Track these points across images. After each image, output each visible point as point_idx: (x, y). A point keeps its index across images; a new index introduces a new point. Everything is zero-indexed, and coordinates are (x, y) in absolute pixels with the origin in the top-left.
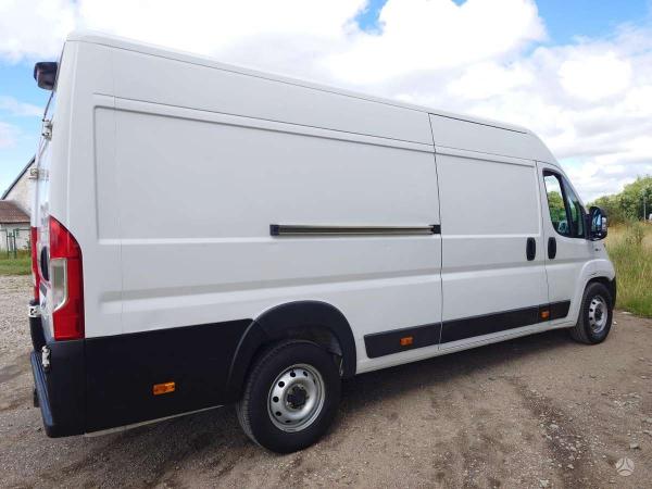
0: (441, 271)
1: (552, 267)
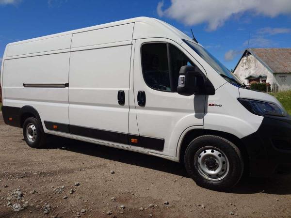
0: (69, 103)
1: (141, 111)
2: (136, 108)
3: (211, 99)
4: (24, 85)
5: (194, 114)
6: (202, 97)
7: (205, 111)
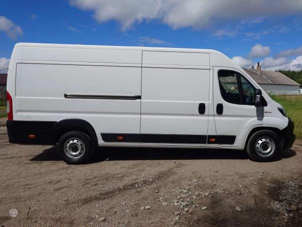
2: (214, 116)
3: (266, 108)
4: (66, 96)
5: (256, 118)
6: (261, 108)
7: (263, 116)
